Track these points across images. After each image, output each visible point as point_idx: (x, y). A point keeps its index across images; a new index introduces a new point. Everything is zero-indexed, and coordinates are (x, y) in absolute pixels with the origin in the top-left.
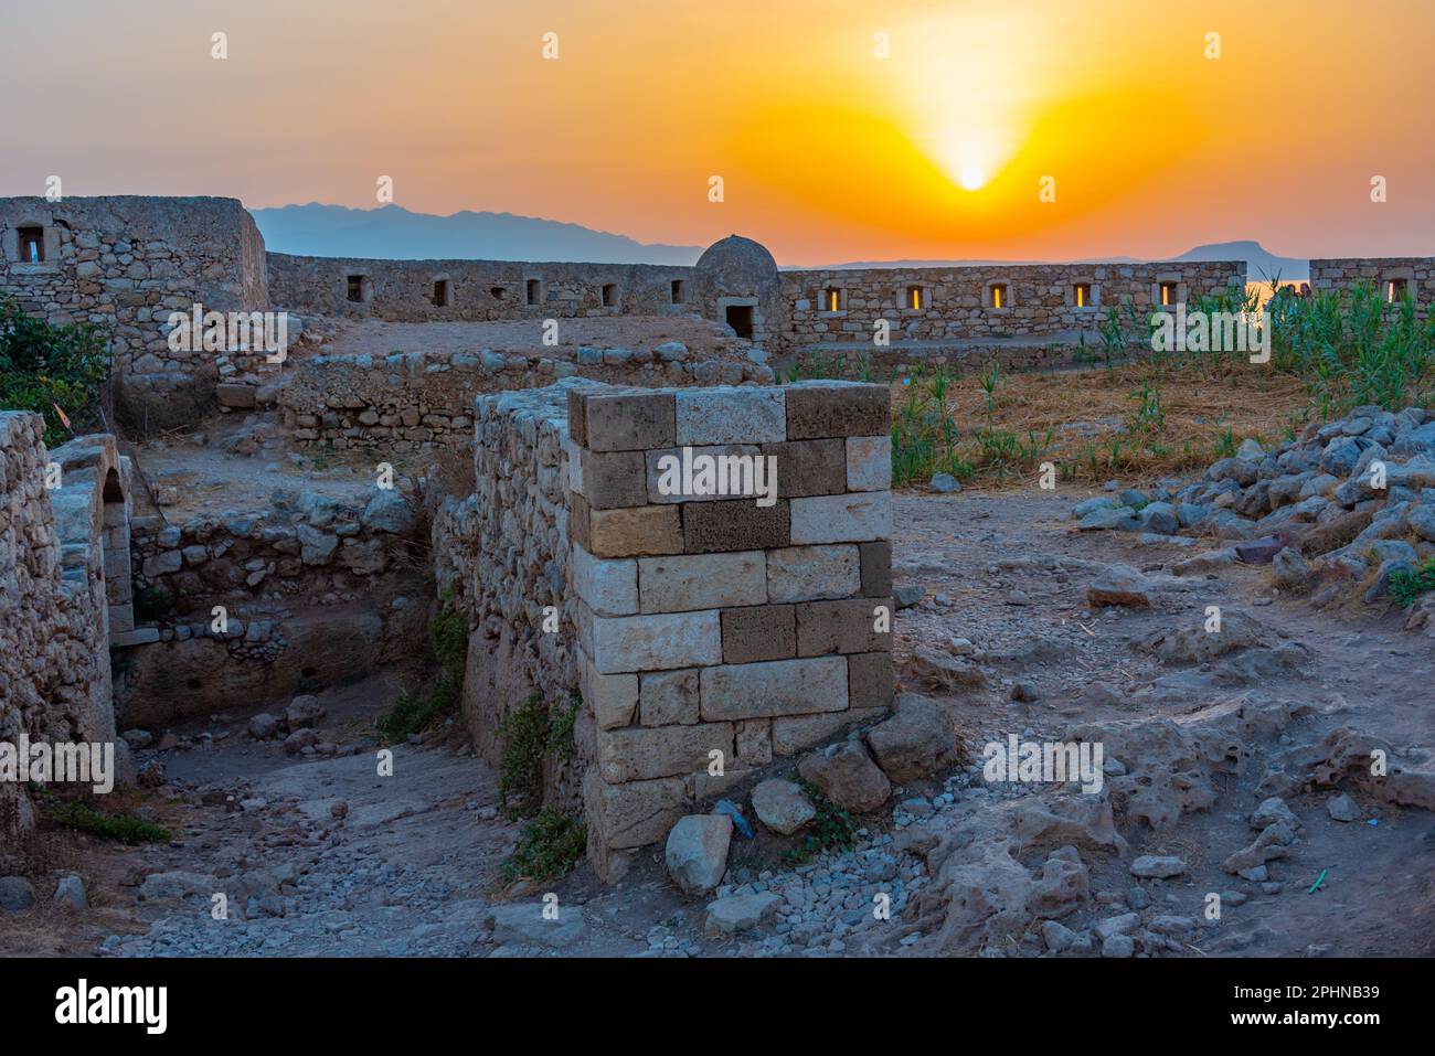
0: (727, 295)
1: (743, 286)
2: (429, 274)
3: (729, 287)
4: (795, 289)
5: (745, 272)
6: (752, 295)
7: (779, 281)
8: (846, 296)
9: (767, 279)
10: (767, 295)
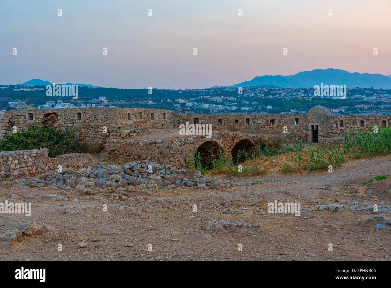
0: (311, 122)
1: (315, 120)
2: (216, 117)
3: (311, 120)
4: (332, 121)
5: (315, 116)
6: (317, 122)
7: (328, 118)
8: (345, 123)
9: (322, 118)
10: (323, 122)
